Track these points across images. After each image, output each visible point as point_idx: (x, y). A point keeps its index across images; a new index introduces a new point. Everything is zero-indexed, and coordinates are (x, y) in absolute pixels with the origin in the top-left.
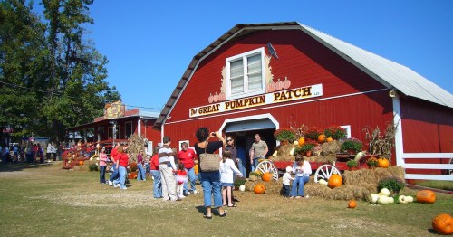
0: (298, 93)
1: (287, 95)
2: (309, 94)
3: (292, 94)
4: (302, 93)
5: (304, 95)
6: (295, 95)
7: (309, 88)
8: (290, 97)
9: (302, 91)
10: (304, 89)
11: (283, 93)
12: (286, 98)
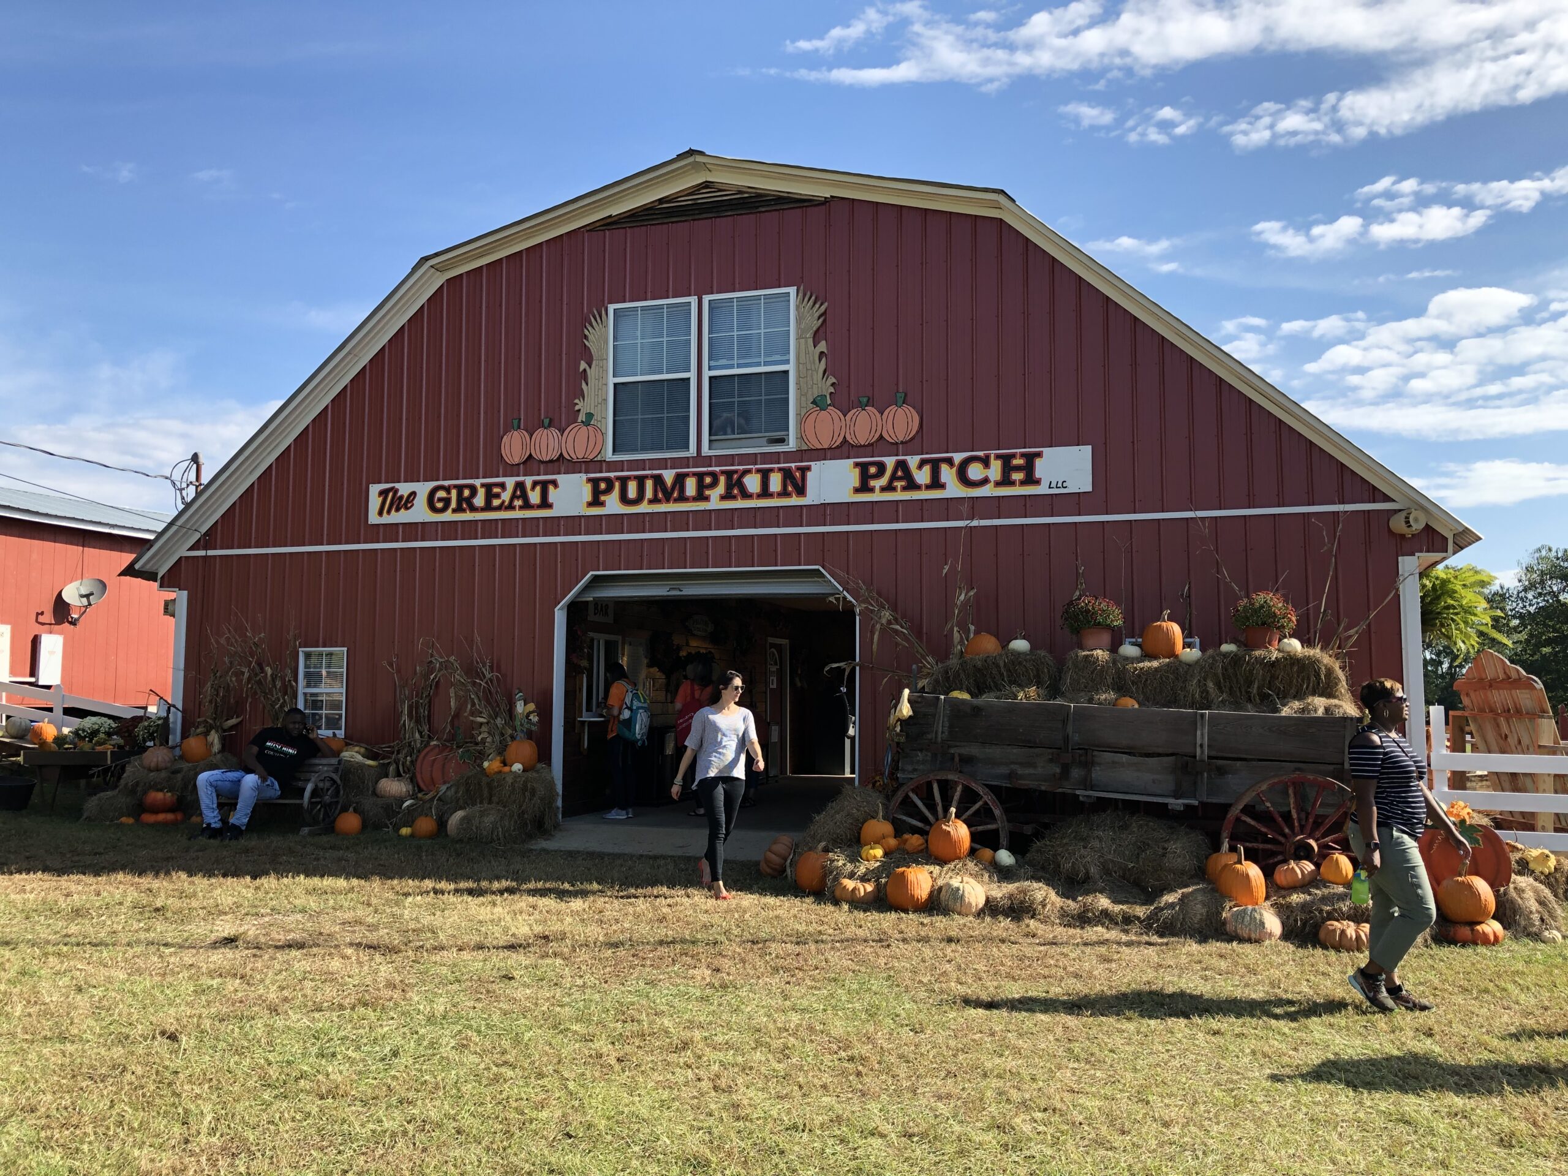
0: (975, 472)
1: (923, 476)
2: (1031, 480)
3: (948, 474)
4: (995, 470)
5: (1005, 481)
6: (963, 478)
7: (1031, 459)
8: (936, 483)
9: (996, 467)
10: (1006, 460)
11: (902, 465)
12: (912, 485)
